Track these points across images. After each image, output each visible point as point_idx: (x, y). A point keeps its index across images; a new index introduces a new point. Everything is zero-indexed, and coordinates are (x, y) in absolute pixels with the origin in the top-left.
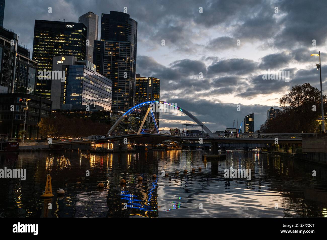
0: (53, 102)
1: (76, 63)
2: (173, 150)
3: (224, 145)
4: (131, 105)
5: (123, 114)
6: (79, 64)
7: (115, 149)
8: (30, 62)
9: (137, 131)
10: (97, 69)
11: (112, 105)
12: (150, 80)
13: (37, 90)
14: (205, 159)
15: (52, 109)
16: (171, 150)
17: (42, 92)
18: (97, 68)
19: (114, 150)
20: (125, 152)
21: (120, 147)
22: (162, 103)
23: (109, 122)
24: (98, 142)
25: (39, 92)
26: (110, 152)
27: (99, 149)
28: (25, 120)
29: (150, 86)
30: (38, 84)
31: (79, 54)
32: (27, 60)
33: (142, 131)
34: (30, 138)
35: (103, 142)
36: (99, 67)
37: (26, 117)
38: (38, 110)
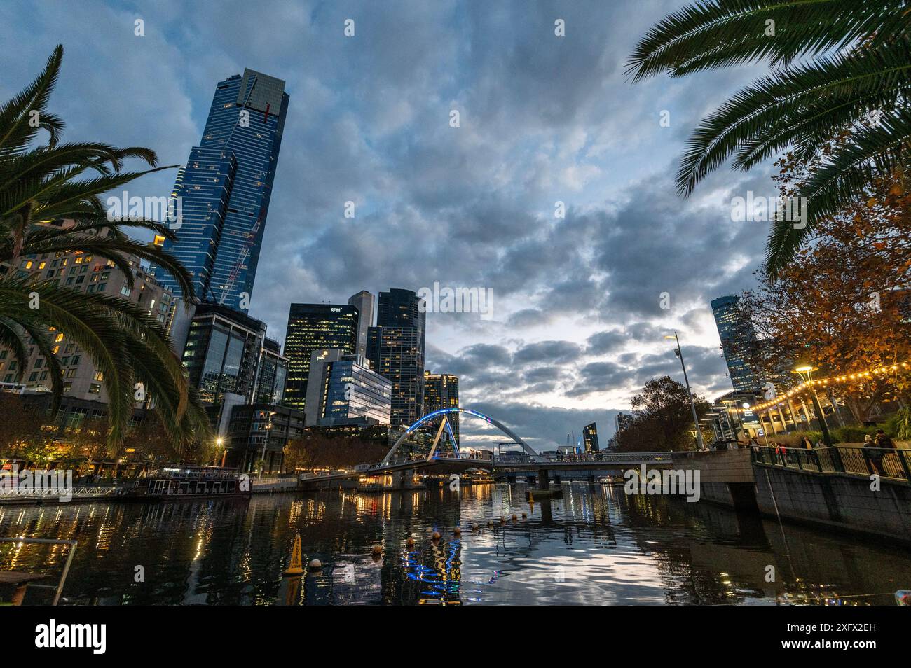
0: (307, 415)
1: (343, 358)
2: (482, 483)
3: (558, 474)
4: (418, 414)
5: (407, 429)
6: (347, 359)
7: (395, 485)
8: (280, 359)
9: (427, 456)
10: (370, 366)
11: (391, 417)
12: (445, 378)
13: (286, 399)
14: (531, 497)
15: (306, 425)
16: (478, 483)
17: (294, 401)
18: (371, 364)
19: (393, 487)
20: (409, 490)
21: (403, 482)
23: (386, 443)
24: (370, 475)
25: (289, 401)
26: (388, 491)
27: (371, 486)
28: (266, 444)
29: (445, 386)
30: (288, 390)
31: (347, 346)
32: (276, 357)
33: (434, 455)
34: (270, 471)
35: (377, 475)
36: (374, 361)
37: (268, 439)
38: (285, 428)
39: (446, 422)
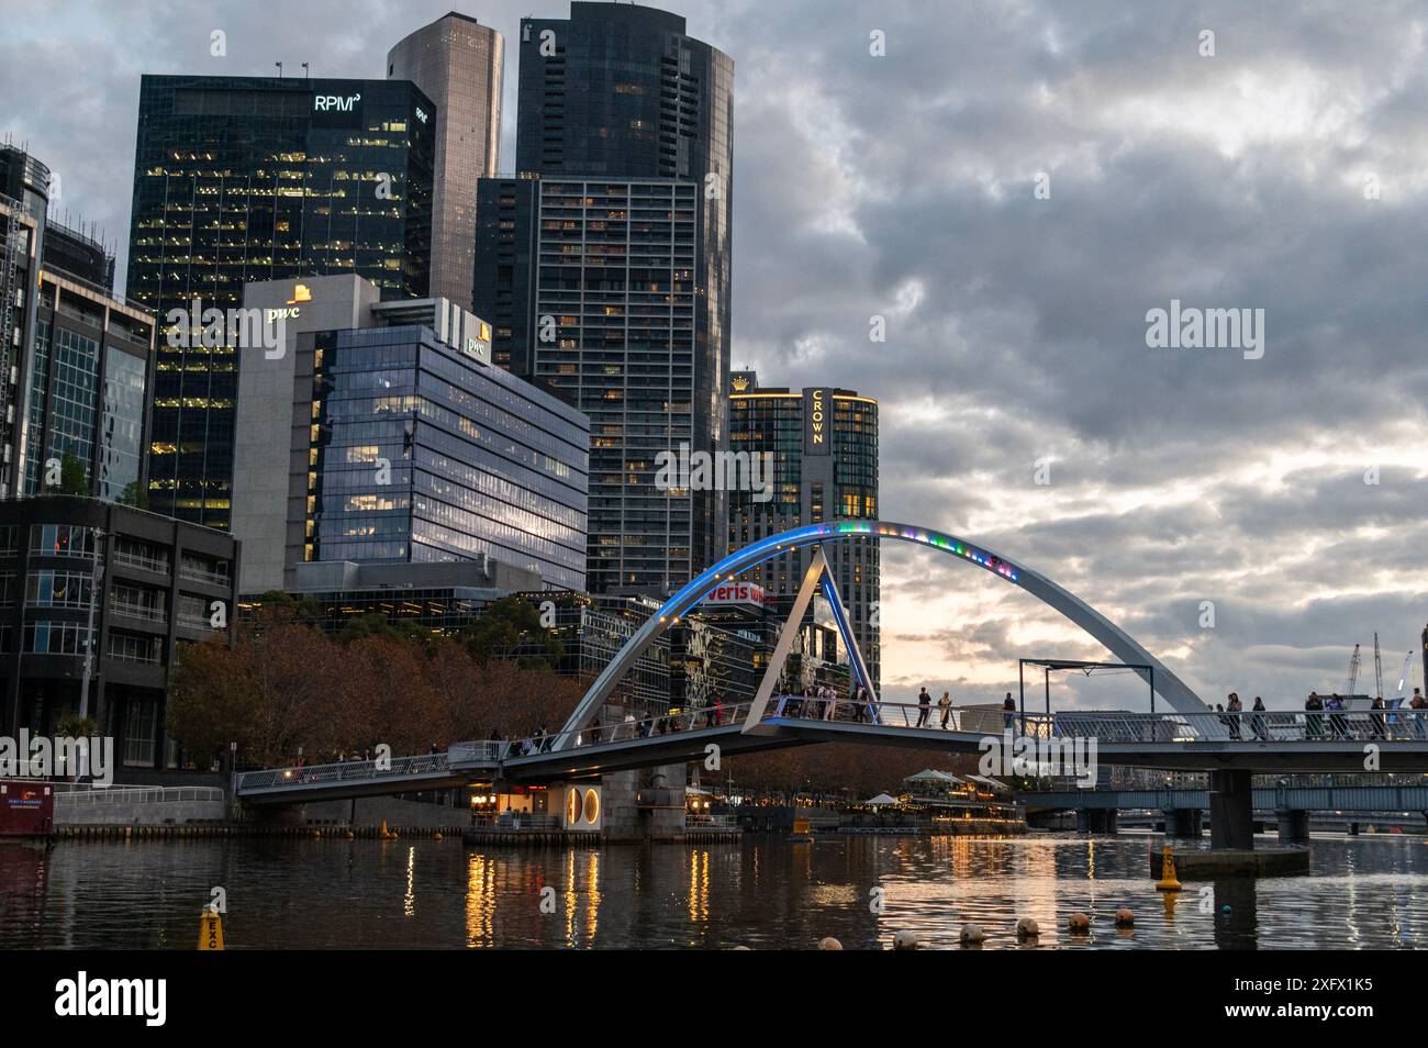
0: (243, 545)
1: (376, 316)
2: (973, 831)
3: (1299, 800)
4: (704, 558)
5: (652, 611)
6: (394, 319)
7: (613, 822)
8: (117, 317)
9: (744, 713)
10: (494, 352)
11: (590, 564)
12: (817, 405)
13: (155, 485)
14: (1168, 869)
15: (242, 591)
16: (956, 830)
17: (184, 493)
18: (498, 344)
19: (607, 829)
20: (669, 841)
21: (644, 813)
22: (893, 533)
23: (571, 661)
24: (513, 779)
25: (165, 492)
26: (587, 842)
27: (517, 824)
28: (90, 656)
29: (818, 439)
30: (158, 450)
31: (393, 264)
32: (98, 310)
33: (771, 707)
35: (537, 780)
36: (508, 333)
37: (95, 635)
38: (162, 597)
39: (824, 579)
